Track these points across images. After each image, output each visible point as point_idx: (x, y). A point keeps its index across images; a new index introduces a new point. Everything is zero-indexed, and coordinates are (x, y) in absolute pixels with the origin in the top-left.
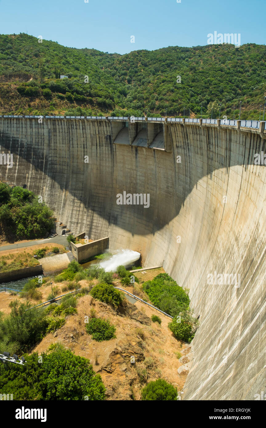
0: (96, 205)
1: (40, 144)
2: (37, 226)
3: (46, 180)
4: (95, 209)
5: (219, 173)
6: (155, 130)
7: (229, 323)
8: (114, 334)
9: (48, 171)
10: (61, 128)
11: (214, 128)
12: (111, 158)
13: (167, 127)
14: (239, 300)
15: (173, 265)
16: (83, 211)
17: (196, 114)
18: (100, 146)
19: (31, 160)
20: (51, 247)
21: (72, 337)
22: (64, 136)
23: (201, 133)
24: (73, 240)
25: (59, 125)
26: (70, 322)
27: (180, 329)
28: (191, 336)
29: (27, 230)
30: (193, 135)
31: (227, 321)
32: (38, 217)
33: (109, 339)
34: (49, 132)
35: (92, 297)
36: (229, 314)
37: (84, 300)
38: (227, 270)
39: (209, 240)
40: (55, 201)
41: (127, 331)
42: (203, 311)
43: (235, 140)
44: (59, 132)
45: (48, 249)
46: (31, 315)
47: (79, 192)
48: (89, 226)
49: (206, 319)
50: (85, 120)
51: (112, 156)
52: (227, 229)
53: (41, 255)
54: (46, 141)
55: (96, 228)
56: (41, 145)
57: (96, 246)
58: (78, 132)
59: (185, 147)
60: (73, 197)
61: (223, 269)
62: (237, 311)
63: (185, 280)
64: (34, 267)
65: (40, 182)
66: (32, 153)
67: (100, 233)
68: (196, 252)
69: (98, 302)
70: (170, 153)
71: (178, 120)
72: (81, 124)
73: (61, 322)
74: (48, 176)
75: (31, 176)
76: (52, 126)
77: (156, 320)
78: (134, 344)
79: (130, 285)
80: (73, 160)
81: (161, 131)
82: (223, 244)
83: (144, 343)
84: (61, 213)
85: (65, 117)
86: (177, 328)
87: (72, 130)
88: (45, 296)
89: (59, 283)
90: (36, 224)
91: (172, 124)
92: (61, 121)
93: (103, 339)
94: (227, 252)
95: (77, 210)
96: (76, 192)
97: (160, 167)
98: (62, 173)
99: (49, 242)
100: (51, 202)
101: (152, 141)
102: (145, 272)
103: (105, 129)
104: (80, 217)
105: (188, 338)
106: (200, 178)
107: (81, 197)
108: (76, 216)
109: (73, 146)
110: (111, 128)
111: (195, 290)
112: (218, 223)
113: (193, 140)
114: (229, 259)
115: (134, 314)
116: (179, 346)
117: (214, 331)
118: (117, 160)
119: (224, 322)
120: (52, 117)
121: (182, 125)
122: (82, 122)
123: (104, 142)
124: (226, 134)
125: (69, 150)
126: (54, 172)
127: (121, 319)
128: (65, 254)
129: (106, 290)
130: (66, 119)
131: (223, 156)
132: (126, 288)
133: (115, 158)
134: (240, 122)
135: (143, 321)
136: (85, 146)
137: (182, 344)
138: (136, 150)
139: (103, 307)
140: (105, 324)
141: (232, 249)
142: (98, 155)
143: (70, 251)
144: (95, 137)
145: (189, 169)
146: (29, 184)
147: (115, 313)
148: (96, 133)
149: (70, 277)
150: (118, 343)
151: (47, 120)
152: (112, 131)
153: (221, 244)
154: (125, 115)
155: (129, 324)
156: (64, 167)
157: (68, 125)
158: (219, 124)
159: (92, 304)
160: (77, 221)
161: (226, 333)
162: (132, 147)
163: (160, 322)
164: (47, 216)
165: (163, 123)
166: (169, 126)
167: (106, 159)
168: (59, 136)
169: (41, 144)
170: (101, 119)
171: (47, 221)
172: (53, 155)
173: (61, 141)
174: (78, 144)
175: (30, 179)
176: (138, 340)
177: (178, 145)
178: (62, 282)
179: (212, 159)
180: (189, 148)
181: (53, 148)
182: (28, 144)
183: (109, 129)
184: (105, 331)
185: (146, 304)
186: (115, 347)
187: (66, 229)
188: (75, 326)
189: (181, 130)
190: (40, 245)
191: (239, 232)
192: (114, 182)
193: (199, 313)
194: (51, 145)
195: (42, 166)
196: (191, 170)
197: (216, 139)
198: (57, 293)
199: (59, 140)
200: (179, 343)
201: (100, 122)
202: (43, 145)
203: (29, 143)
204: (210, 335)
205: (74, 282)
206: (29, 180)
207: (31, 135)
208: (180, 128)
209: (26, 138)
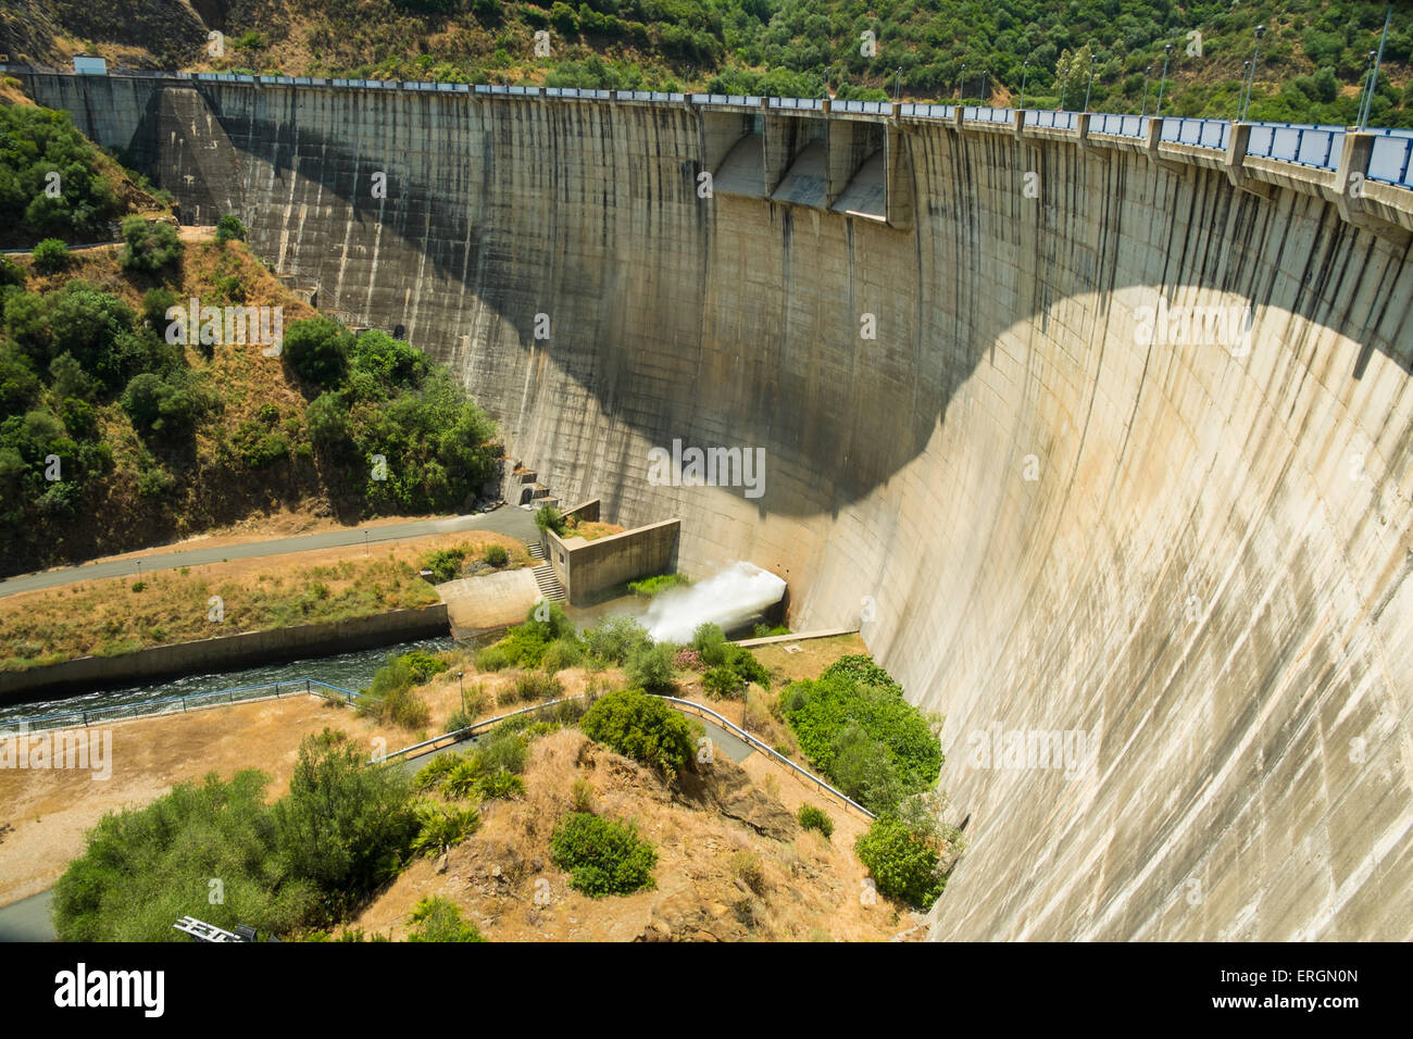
0: (642, 407)
1: (453, 186)
2: (435, 471)
3: (471, 313)
4: (636, 421)
5: (1075, 309)
6: (857, 146)
7: (1062, 862)
8: (651, 873)
9: (479, 279)
10: (530, 130)
11: (1067, 144)
12: (698, 243)
13: (900, 136)
14: (1106, 783)
15: (894, 629)
16: (593, 427)
17: (1013, 92)
18: (660, 199)
19: (424, 241)
20: (479, 545)
21: (499, 879)
22: (537, 158)
23: (1019, 164)
24: (555, 524)
25: (519, 118)
26: (497, 826)
27: (893, 860)
28: (933, 885)
29: (404, 484)
30: (989, 170)
31: (1057, 855)
32: (442, 439)
33: (630, 891)
34: (487, 145)
35: (586, 738)
36: (1064, 827)
37: (551, 748)
38: (1075, 665)
39: (1025, 549)
40: (500, 387)
41: (699, 863)
42: (982, 801)
43: (1139, 191)
44: (522, 144)
45: (472, 553)
46: (361, 794)
47: (581, 358)
48: (612, 480)
49: (989, 832)
50: (612, 104)
51: (703, 236)
52: (1090, 515)
53: (445, 570)
54: (476, 176)
55: (636, 485)
56: (458, 190)
57: (636, 550)
58: (585, 147)
59: (959, 214)
60: (561, 376)
61: (1063, 658)
62: (1095, 823)
63: (931, 685)
64: (419, 611)
65: (450, 319)
66: (428, 215)
67: (650, 506)
68: (976, 589)
69: (604, 753)
70: (906, 231)
71: (938, 112)
72: (597, 119)
73: (462, 823)
74: (480, 297)
75: (422, 296)
76: (498, 123)
77: (816, 822)
78: (719, 909)
79: (734, 694)
80: (566, 247)
81: (878, 152)
82: (1070, 569)
83: (758, 907)
84: (518, 430)
85: (543, 91)
86: (882, 857)
87: (565, 140)
88: (439, 718)
89: (489, 675)
90: (432, 464)
91: (917, 128)
92: (528, 103)
93: (610, 888)
94: (1083, 600)
95: (573, 422)
96: (573, 358)
97: (866, 282)
98: (528, 289)
99: (478, 527)
100: (488, 392)
101: (842, 185)
102: (796, 646)
103: (680, 139)
104: (584, 447)
105: (923, 891)
106: (1005, 327)
107: (591, 375)
108: (569, 441)
109: (567, 197)
110: (703, 135)
111: (962, 722)
112: (1059, 491)
113: (989, 187)
114: (1086, 624)
115: (737, 800)
116: (889, 920)
117: (1012, 881)
118: (720, 251)
119: (1046, 855)
120: (497, 89)
121: (951, 131)
122: (601, 111)
123: (675, 187)
124: (1107, 167)
125: (554, 209)
126: (498, 286)
127: (685, 815)
128: (527, 572)
129: (639, 713)
130: (546, 97)
131: (1091, 249)
132: (718, 705)
133: (711, 245)
134: (1158, 125)
135: (766, 824)
136: (610, 198)
137: (898, 911)
138: (788, 219)
139: (624, 773)
140: (620, 839)
141: (1100, 591)
142: (654, 231)
143: (545, 563)
144: (645, 164)
145: (969, 293)
146: (412, 325)
147: (666, 795)
148: (647, 150)
149: (529, 653)
150: (659, 907)
151: (481, 101)
152: (704, 148)
153: (1063, 570)
154: (756, 88)
155: (712, 836)
156: (534, 270)
157: (552, 119)
158: (1085, 132)
159: (583, 760)
160: (572, 460)
161: (1047, 897)
162: (773, 206)
163: (827, 833)
164: (472, 437)
165: (885, 122)
166: (905, 132)
167: (680, 247)
168: (522, 159)
169: (458, 185)
170: (667, 103)
171: (470, 455)
172: (497, 226)
173: (527, 175)
174: (587, 188)
175: (416, 307)
176: (736, 895)
177: (933, 206)
178: (502, 671)
179: (1052, 260)
180: (971, 218)
181: (498, 201)
182: (412, 185)
183: (694, 139)
184: (617, 862)
185: (784, 762)
186: (649, 920)
187: (533, 487)
188: (512, 838)
189: (946, 151)
190: (446, 535)
191: (1129, 532)
192: (706, 327)
193: (969, 807)
194: (492, 189)
195: (459, 262)
196: (975, 297)
197: (1071, 185)
198: (478, 708)
199: (521, 173)
200: (890, 907)
201: (663, 114)
202: (466, 190)
203: (418, 181)
204: (993, 896)
205: (539, 674)
206: (415, 311)
207: (426, 153)
208: (945, 142)
209: (408, 163)
